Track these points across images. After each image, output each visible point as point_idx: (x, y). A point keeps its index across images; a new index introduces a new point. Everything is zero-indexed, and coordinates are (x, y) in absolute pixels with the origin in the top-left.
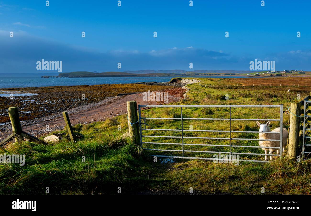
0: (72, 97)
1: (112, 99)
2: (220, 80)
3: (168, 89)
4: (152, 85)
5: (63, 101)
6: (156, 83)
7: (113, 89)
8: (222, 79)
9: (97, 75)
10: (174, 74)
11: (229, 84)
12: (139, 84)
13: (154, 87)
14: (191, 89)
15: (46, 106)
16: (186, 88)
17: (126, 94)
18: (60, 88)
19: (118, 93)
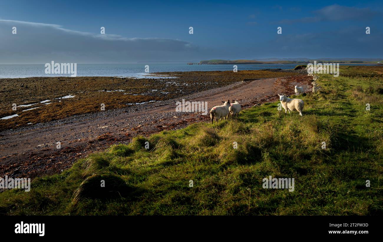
0: (205, 81)
1: (238, 84)
2: (349, 67)
3: (293, 76)
4: (277, 71)
5: (196, 84)
6: (280, 69)
7: (241, 74)
8: (351, 67)
9: (230, 62)
10: (298, 62)
11: (360, 71)
12: (265, 70)
13: (279, 73)
14: (319, 76)
15: (182, 88)
16: (312, 76)
17: (251, 80)
18: (198, 72)
19: (245, 78)
